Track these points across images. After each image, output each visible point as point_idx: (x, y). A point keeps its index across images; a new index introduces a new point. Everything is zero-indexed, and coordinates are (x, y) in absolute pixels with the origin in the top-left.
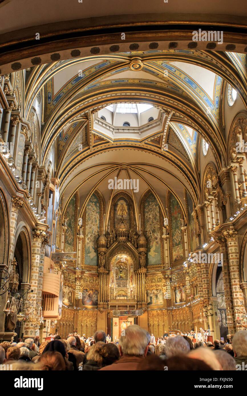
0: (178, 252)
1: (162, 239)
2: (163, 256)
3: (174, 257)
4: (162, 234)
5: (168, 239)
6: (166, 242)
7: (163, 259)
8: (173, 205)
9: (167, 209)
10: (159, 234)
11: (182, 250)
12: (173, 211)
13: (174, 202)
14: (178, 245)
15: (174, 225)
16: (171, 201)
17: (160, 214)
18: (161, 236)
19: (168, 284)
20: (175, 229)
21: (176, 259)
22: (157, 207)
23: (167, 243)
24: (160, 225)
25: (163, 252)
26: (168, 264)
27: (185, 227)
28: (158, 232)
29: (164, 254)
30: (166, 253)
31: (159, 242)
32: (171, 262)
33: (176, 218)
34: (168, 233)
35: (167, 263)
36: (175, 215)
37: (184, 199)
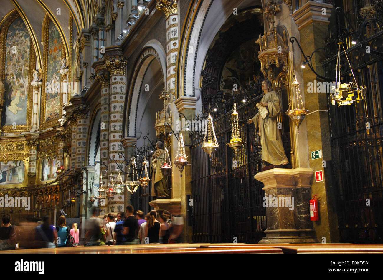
0: (53, 107)
1: (30, 88)
2: (30, 113)
3: (47, 115)
4: (31, 79)
5: (40, 89)
6: (37, 92)
7: (30, 117)
8: (53, 38)
9: (42, 43)
10: (27, 80)
11: (59, 104)
12: (51, 47)
13: (54, 33)
14: (54, 97)
15: (51, 68)
16: (50, 31)
17: (31, 51)
18: (29, 84)
19: (32, 153)
20: (53, 73)
21: (49, 117)
22: (28, 39)
23: (38, 94)
24: (30, 67)
25: (30, 107)
26: (36, 124)
27: (66, 70)
28: (26, 78)
29: (31, 110)
30: (36, 109)
31: (26, 93)
32: (41, 122)
33: (55, 58)
34: (40, 79)
35: (35, 122)
36: (54, 54)
37: (69, 28)
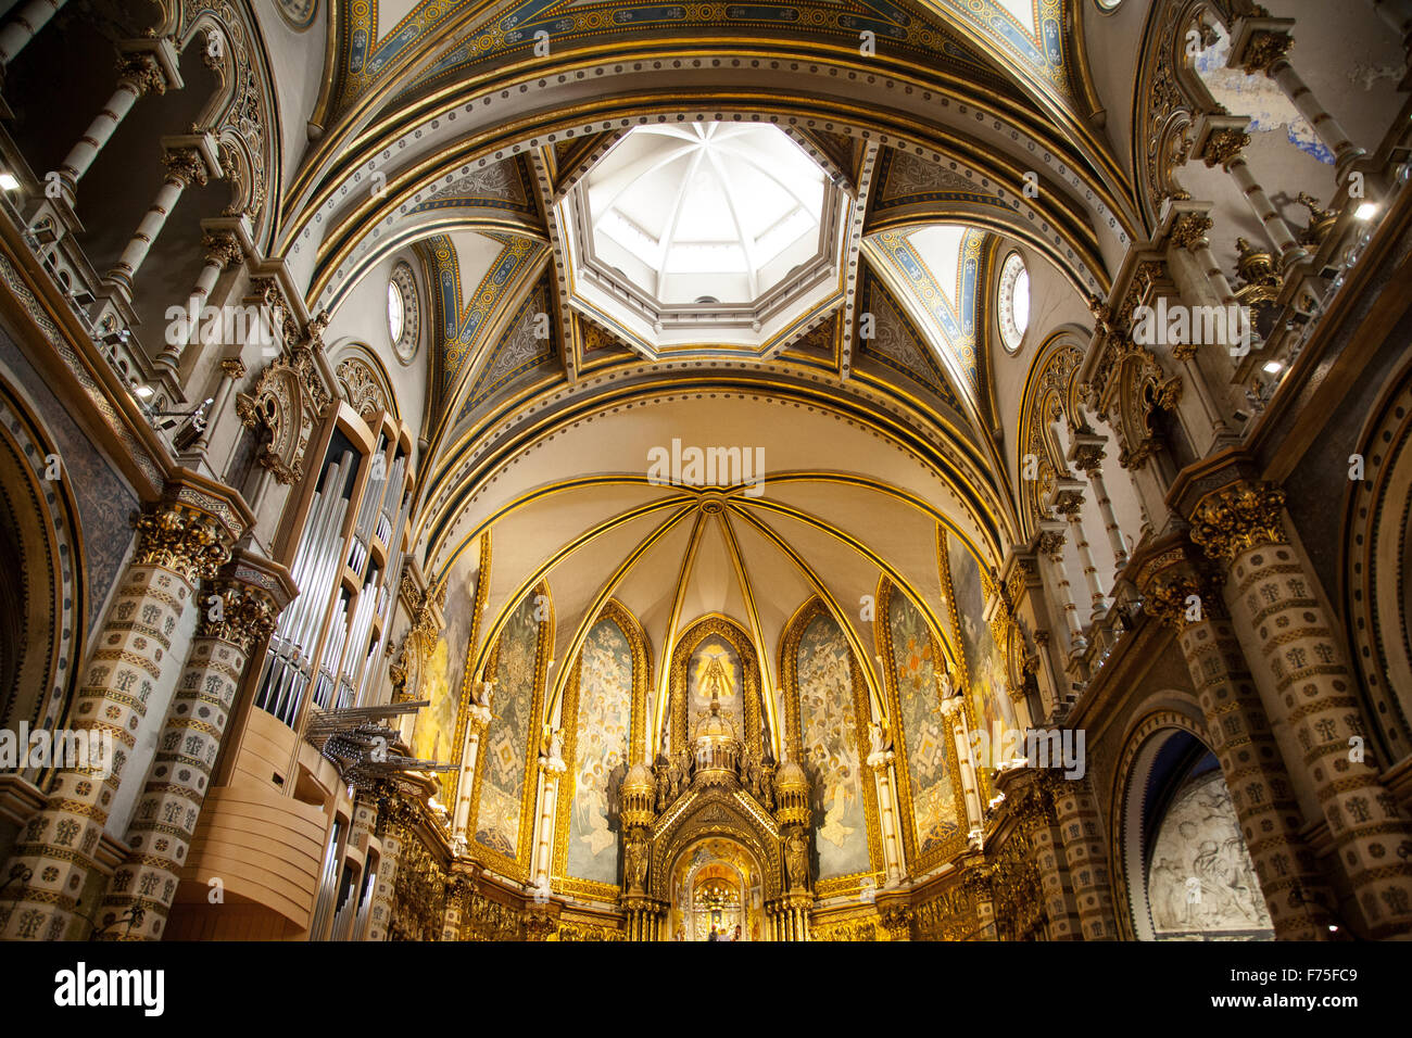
0: (936, 810)
1: (867, 773)
2: (876, 837)
3: (921, 835)
4: (865, 751)
5: (891, 769)
6: (884, 779)
7: (876, 849)
8: (902, 638)
9: (880, 659)
10: (855, 756)
11: (952, 797)
12: (902, 660)
13: (905, 625)
14: (935, 781)
15: (911, 711)
16: (894, 625)
17: (855, 683)
18: (863, 762)
20: (918, 722)
21: (929, 840)
22: (844, 657)
23: (887, 783)
24: (859, 721)
25: (874, 822)
26: (897, 865)
28: (852, 749)
29: (879, 829)
30: (889, 823)
31: (859, 786)
32: (909, 857)
33: (917, 684)
34: (888, 746)
35: (893, 861)
36: (912, 674)
37: (944, 599)
